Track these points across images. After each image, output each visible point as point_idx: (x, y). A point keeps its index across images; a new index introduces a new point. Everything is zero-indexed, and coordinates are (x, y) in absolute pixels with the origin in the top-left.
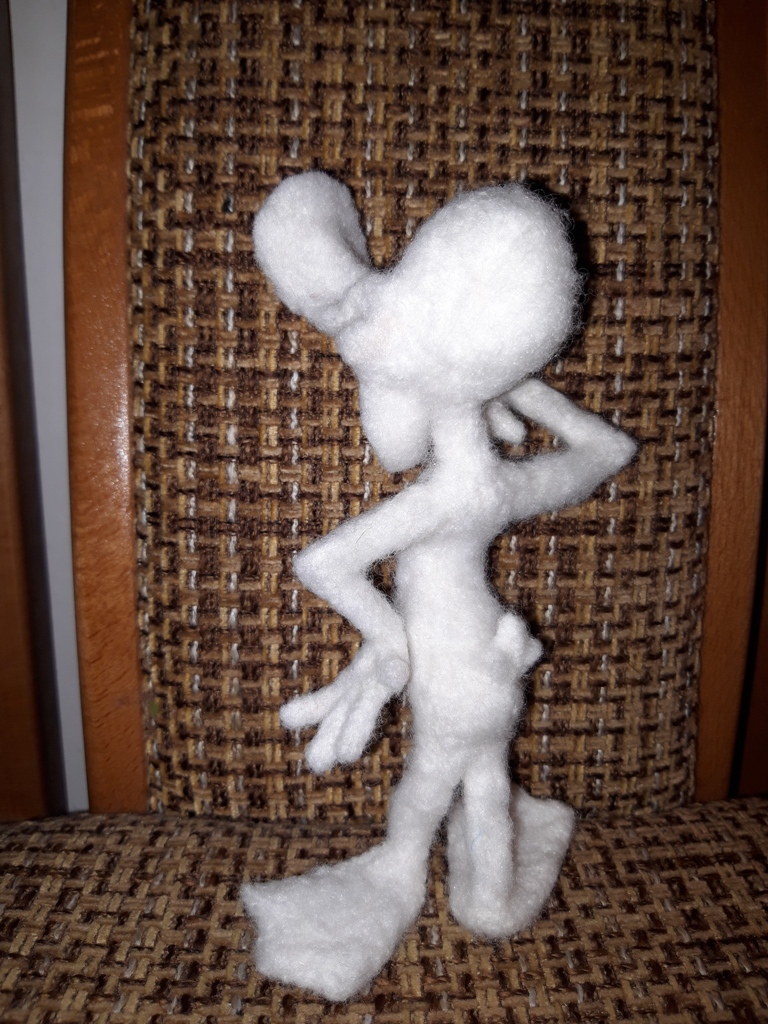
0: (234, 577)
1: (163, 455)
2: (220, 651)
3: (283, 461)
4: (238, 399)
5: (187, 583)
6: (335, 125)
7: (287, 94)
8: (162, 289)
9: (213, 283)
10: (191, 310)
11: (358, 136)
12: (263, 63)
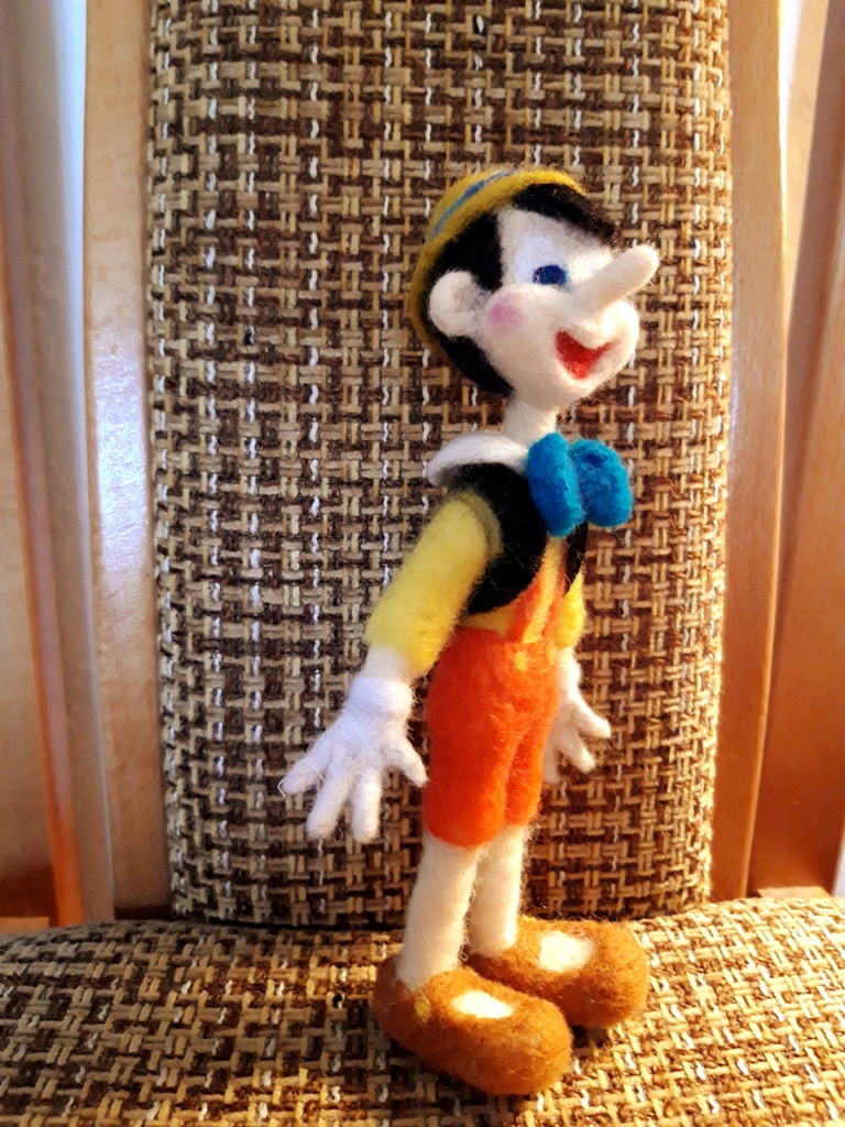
0: (258, 695)
1: (188, 576)
2: (245, 766)
3: (304, 583)
4: (260, 524)
5: (213, 701)
6: (352, 258)
7: (305, 227)
8: (185, 417)
9: (235, 413)
10: (214, 439)
11: (375, 268)
12: (281, 196)
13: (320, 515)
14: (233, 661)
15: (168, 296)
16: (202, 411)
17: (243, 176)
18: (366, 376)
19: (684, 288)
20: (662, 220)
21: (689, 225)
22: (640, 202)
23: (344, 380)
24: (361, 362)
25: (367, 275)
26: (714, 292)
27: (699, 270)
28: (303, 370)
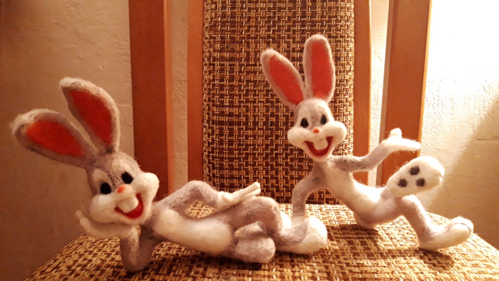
0: (227, 135)
1: (211, 106)
2: (223, 154)
3: (239, 107)
5: (216, 137)
6: (253, 27)
7: (242, 20)
8: (212, 66)
9: (224, 64)
10: (219, 71)
11: (258, 29)
12: (237, 13)
13: (244, 89)
14: (221, 126)
15: (209, 38)
16: (216, 64)
17: (227, 9)
18: (256, 55)
19: (338, 32)
20: (332, 15)
21: (339, 17)
22: (326, 11)
23: (250, 56)
24: (254, 52)
25: (257, 31)
26: (347, 33)
27: (342, 28)
28: (241, 54)
